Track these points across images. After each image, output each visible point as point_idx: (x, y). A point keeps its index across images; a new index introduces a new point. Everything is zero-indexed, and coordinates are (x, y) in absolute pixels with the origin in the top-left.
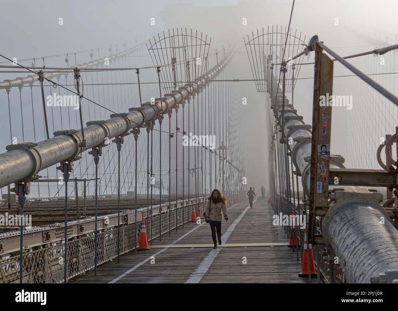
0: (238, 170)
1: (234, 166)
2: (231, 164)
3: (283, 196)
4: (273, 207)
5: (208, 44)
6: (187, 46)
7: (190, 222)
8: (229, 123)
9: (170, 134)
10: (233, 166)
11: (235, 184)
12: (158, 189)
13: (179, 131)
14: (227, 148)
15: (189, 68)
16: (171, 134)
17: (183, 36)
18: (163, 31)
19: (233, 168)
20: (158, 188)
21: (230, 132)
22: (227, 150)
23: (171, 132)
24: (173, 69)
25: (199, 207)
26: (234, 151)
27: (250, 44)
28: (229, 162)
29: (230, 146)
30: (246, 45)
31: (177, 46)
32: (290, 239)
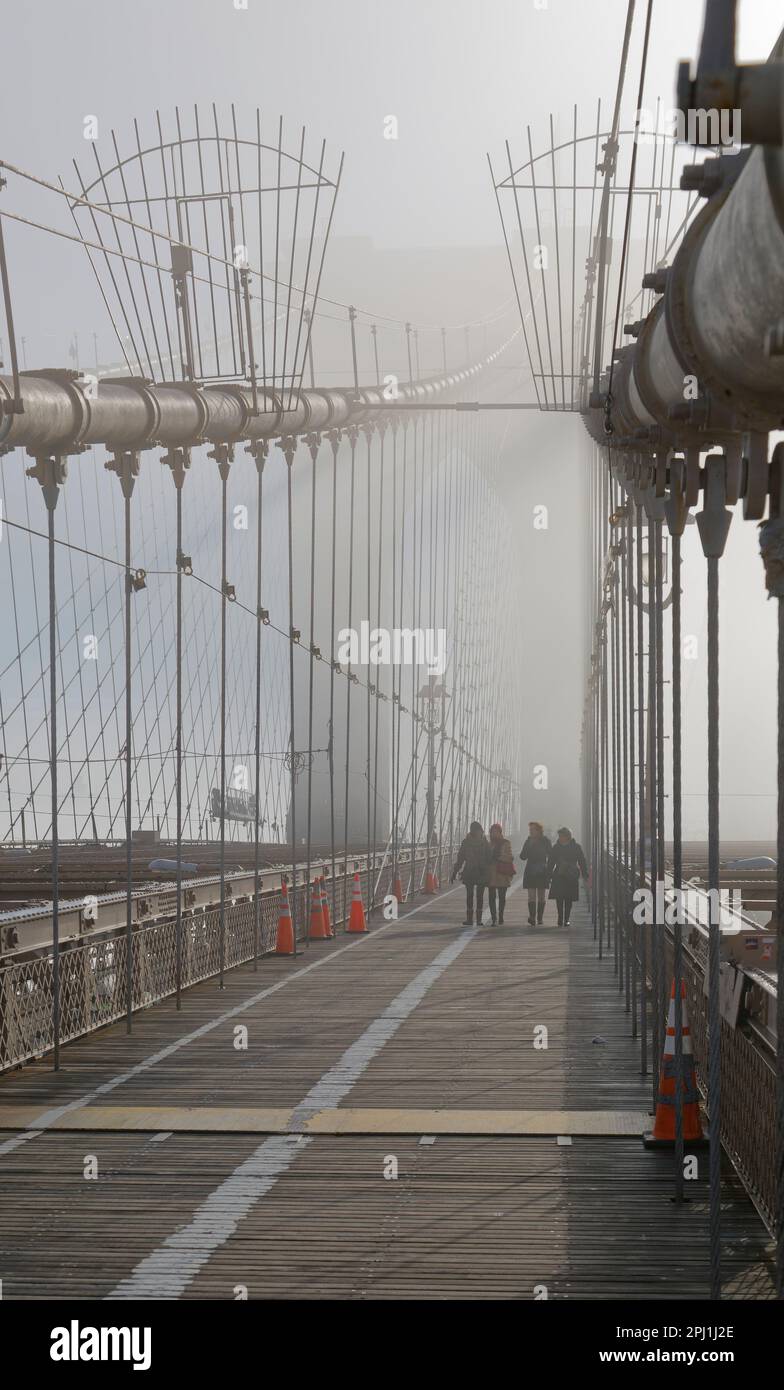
0: (488, 770)
1: (473, 754)
2: (461, 748)
5: (329, 184)
6: (240, 193)
7: (270, 955)
8: (456, 609)
9: (128, 570)
10: (468, 755)
13: (188, 570)
14: (449, 691)
15: (247, 297)
16: (133, 573)
17: (222, 143)
18: (133, 119)
19: (468, 762)
20: (242, 823)
21: (459, 638)
22: (448, 700)
23: (135, 565)
24: (182, 302)
25: (318, 898)
26: (474, 707)
27: (514, 187)
28: (454, 742)
29: (458, 688)
30: (496, 188)
31: (193, 190)
32: (655, 1084)
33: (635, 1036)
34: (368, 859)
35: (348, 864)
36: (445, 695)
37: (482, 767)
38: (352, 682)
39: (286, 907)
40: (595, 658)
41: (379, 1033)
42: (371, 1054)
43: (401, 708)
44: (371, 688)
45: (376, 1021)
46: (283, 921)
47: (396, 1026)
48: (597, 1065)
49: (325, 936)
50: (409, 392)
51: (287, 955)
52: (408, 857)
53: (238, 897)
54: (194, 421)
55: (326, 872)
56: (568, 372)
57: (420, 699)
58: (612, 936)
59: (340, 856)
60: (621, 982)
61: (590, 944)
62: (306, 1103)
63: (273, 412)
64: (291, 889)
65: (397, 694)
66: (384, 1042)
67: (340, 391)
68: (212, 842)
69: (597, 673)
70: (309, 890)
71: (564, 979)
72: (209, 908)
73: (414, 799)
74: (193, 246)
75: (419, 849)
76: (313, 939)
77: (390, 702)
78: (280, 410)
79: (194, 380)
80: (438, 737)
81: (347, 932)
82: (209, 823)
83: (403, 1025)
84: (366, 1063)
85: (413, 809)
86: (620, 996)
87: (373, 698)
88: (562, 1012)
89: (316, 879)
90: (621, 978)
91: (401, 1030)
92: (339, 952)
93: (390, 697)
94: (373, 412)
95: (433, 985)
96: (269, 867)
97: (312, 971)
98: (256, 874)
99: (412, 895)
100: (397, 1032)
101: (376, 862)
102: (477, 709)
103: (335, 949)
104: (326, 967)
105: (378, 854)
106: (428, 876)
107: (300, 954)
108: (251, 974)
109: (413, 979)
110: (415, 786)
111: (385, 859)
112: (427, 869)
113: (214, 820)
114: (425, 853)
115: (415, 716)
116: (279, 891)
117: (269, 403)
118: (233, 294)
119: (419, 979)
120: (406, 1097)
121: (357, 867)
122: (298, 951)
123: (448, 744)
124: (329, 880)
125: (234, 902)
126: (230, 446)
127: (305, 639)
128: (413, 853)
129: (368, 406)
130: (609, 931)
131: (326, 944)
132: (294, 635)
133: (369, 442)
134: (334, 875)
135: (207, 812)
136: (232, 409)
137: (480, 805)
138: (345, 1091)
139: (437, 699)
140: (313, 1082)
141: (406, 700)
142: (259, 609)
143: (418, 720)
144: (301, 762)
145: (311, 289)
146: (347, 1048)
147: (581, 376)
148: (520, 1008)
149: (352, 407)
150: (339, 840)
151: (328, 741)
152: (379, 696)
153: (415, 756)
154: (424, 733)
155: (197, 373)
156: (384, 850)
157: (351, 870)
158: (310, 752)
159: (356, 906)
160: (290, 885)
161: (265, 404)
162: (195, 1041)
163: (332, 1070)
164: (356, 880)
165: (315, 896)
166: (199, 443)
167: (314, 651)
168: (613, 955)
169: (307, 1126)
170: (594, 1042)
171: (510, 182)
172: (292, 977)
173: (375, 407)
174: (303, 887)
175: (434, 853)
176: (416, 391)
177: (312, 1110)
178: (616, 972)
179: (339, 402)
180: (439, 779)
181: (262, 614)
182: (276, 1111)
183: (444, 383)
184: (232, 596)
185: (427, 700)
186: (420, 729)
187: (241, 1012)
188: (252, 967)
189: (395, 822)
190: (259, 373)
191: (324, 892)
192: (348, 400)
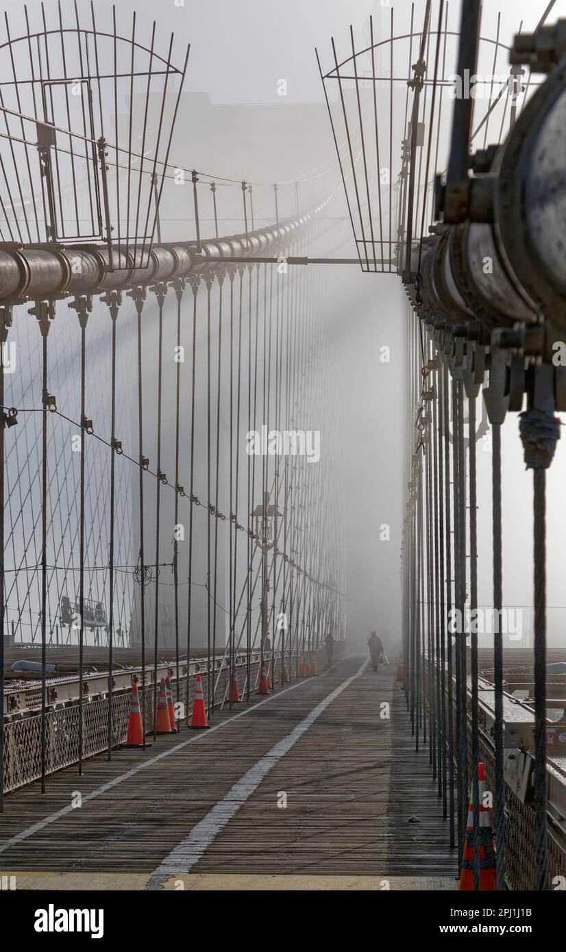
0: (317, 582)
1: (302, 568)
2: (292, 563)
3: (438, 664)
4: (407, 696)
5: (177, 71)
6: (98, 77)
7: (122, 746)
10: (298, 568)
11: (303, 621)
12: (91, 631)
14: (281, 510)
15: (104, 169)
16: (6, 411)
17: (82, 34)
19: (298, 574)
20: (90, 628)
21: (290, 463)
22: (280, 519)
24: (45, 172)
26: (303, 525)
27: (339, 77)
28: (285, 557)
29: (289, 508)
30: (323, 78)
31: (57, 74)
32: (460, 854)
33: (445, 816)
34: (209, 662)
35: (190, 666)
36: (277, 514)
37: (311, 579)
38: (194, 503)
39: (135, 704)
40: (411, 485)
41: (223, 812)
42: (216, 830)
43: (237, 527)
44: (210, 508)
45: (218, 803)
46: (133, 716)
47: (237, 807)
48: (412, 840)
49: (171, 730)
50: (245, 243)
51: (137, 746)
52: (244, 661)
53: (93, 695)
54: (58, 278)
55: (171, 673)
56: (386, 238)
57: (255, 518)
58: (428, 732)
59: (183, 659)
60: (435, 770)
61: (408, 738)
62: (161, 869)
63: (126, 268)
64: (140, 688)
65: (234, 514)
66: (228, 820)
67: (184, 245)
68: (61, 646)
69: (413, 498)
70: (155, 689)
71: (388, 769)
72: (68, 704)
73: (249, 609)
74: (57, 126)
75: (254, 653)
76: (160, 734)
77: (228, 522)
78: (131, 266)
79: (58, 240)
80: (271, 552)
81: (189, 727)
82: (59, 628)
83: (242, 806)
84: (212, 837)
85: (248, 617)
86: (434, 782)
87: (213, 517)
88: (386, 796)
89: (162, 680)
90: (435, 768)
91: (242, 810)
92: (185, 744)
93: (228, 516)
94: (212, 264)
95: (269, 773)
96: (120, 668)
97: (160, 760)
98: (110, 674)
99: (248, 695)
100: (238, 812)
101: (216, 665)
102: (306, 527)
103: (179, 742)
104: (172, 758)
105: (217, 658)
106: (262, 678)
107: (147, 746)
108: (106, 763)
109: (251, 768)
110: (251, 596)
111: (223, 664)
112: (262, 671)
113: (64, 626)
114: (259, 657)
115: (250, 533)
116: (129, 690)
117: (123, 259)
118: (91, 162)
119: (256, 769)
120: (247, 865)
121: (198, 669)
122: (146, 744)
123: (279, 558)
124: (173, 681)
125: (90, 699)
126: (89, 298)
127: (153, 466)
128: (249, 657)
129: (209, 259)
130: (425, 728)
131: (172, 738)
132: (143, 462)
133: (209, 289)
134: (178, 676)
135: (57, 618)
136: (91, 267)
137: (309, 614)
138: (195, 860)
139: (269, 518)
140: (166, 853)
141: (242, 519)
142: (113, 439)
143: (253, 537)
144: (148, 575)
145: (161, 158)
146: (195, 825)
147: (398, 242)
148: (345, 793)
149: (194, 259)
150: (183, 645)
151: (173, 556)
152: (218, 515)
153: (250, 569)
154: (258, 548)
155: (60, 235)
156: (223, 654)
157: (192, 672)
158: (157, 565)
159: (198, 703)
160: (139, 685)
161: (119, 260)
162: (61, 818)
163: (182, 843)
164: (198, 680)
165: (161, 694)
166: (63, 297)
167: (161, 476)
168: (428, 748)
169: (164, 887)
170: (411, 821)
171: (335, 74)
172: (142, 766)
173: (214, 259)
174: (150, 686)
175: (268, 657)
176: (251, 243)
177: (167, 875)
178: (431, 763)
179: (182, 254)
180: (271, 591)
181: (116, 445)
182: (135, 876)
183: (276, 233)
184: (90, 430)
185: (260, 519)
186: (254, 544)
187: (99, 795)
188: (107, 756)
189: (232, 629)
190: (114, 234)
191: (168, 691)
192: (191, 253)
